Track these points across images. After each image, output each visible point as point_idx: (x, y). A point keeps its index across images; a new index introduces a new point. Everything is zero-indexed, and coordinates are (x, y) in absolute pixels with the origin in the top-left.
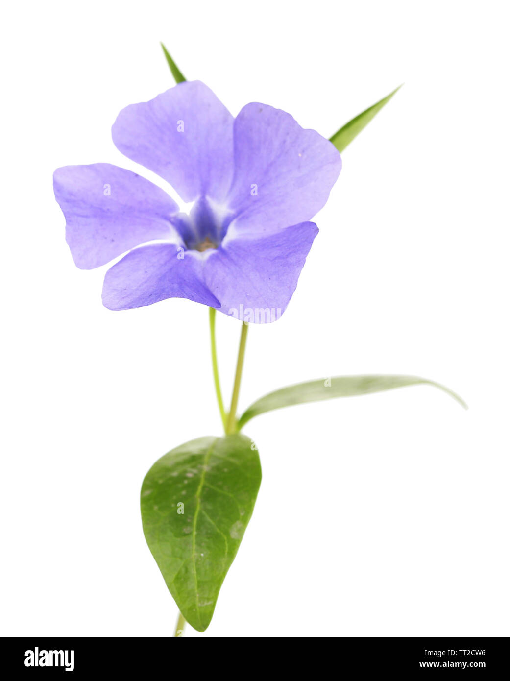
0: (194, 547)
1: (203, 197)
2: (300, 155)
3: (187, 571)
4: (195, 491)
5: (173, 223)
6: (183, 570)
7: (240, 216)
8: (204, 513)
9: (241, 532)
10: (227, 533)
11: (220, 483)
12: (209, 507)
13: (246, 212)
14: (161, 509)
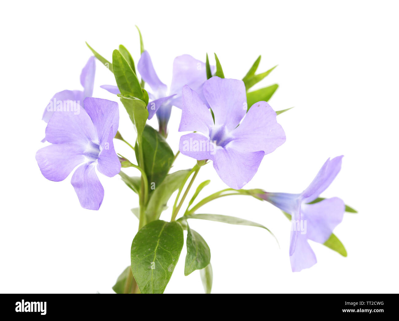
0: (153, 275)
1: (224, 126)
2: (270, 131)
3: (149, 285)
4: (154, 249)
5: (209, 129)
6: (148, 285)
7: (236, 140)
8: (157, 259)
9: (173, 269)
10: (167, 269)
11: (165, 246)
12: (160, 257)
13: (240, 140)
14: (139, 256)
